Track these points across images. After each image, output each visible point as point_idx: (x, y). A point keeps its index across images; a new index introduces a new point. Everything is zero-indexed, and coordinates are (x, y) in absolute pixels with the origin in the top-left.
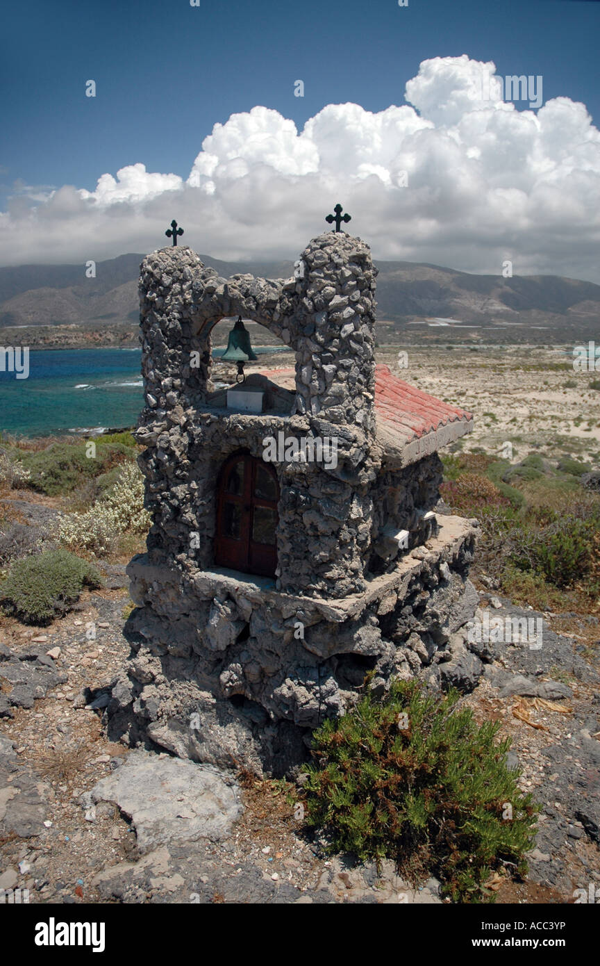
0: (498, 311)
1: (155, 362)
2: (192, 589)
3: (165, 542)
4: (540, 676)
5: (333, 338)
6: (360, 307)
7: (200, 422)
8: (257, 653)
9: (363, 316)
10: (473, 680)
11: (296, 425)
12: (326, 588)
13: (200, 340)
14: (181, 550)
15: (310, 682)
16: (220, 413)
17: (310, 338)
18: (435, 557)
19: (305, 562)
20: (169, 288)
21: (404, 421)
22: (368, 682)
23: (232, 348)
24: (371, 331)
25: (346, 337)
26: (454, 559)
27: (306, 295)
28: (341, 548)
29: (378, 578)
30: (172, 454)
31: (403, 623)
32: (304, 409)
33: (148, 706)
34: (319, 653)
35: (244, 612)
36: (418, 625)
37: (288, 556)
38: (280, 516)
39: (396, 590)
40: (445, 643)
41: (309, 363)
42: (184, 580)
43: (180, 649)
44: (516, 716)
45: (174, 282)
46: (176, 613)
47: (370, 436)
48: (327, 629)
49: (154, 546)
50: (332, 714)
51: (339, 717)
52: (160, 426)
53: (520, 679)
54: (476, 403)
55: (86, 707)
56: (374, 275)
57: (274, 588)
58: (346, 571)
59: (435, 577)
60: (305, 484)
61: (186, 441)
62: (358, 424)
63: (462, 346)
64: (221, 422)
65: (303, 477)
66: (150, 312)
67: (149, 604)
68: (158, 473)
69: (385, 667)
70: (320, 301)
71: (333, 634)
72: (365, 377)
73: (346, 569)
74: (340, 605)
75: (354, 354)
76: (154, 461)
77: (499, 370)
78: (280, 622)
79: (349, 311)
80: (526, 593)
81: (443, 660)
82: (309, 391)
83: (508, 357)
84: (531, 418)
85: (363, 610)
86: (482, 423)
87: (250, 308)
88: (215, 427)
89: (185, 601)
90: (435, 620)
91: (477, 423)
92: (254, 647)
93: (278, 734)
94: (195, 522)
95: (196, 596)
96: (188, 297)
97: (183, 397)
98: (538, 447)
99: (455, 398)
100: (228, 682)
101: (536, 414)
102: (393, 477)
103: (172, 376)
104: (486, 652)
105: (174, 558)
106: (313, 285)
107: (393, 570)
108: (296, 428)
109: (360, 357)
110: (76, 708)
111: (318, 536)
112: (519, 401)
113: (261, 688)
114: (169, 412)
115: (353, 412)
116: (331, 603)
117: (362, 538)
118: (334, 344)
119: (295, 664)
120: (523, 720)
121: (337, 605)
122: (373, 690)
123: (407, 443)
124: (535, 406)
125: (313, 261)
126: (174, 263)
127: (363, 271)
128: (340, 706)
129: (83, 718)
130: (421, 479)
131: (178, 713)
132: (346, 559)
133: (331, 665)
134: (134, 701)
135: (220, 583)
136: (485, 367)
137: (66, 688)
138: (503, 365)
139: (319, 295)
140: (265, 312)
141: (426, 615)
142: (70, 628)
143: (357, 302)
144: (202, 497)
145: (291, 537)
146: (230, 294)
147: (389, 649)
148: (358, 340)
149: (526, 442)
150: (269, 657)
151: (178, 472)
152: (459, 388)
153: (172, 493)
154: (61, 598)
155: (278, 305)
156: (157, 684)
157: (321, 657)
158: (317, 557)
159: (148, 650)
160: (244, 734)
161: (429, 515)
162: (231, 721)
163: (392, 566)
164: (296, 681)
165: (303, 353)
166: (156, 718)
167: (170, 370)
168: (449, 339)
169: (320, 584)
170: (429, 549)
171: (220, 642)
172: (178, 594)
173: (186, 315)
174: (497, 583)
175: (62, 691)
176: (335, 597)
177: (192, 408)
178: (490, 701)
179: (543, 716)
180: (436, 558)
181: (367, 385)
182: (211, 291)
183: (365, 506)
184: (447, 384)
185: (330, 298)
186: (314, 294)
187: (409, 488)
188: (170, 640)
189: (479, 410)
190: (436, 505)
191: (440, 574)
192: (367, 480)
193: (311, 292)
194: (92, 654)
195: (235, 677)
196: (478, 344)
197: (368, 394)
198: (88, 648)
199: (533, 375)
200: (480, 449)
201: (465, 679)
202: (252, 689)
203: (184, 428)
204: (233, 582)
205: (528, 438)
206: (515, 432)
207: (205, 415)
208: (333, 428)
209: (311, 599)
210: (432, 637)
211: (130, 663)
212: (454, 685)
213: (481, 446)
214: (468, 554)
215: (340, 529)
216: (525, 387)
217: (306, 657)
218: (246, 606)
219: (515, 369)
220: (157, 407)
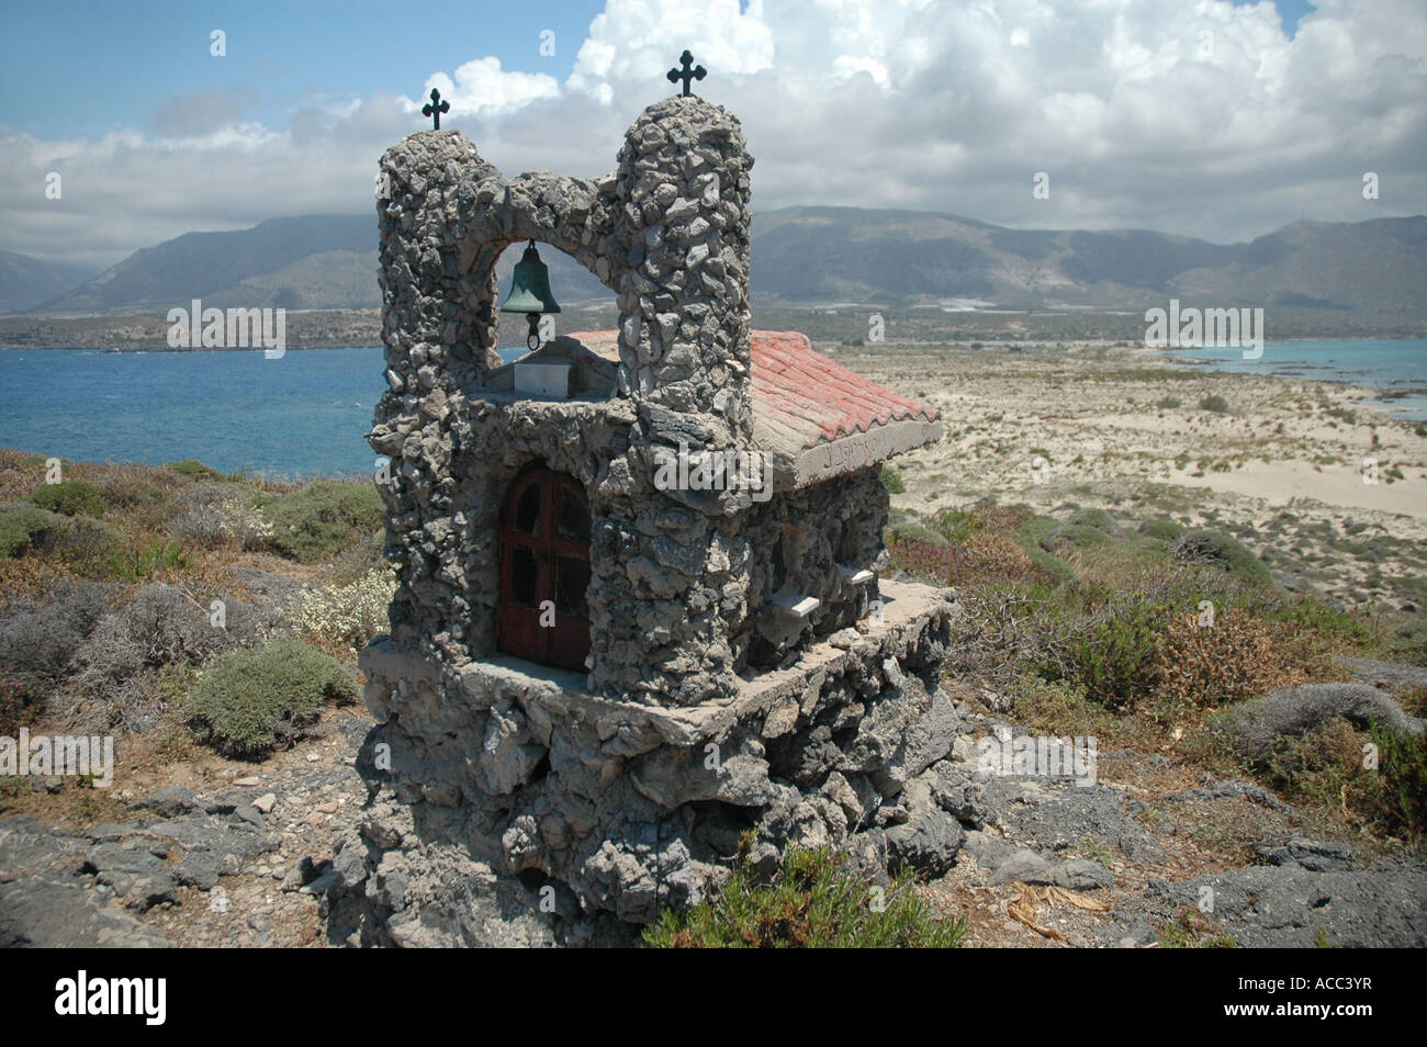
0: (1054, 288)
1: (400, 317)
2: (457, 691)
3: (417, 614)
4: (1062, 852)
5: (674, 269)
6: (717, 216)
7: (469, 414)
8: (560, 799)
9: (725, 232)
10: (945, 855)
11: (614, 414)
12: (666, 688)
13: (472, 282)
14: (441, 627)
15: (642, 847)
16: (500, 398)
17: (637, 269)
18: (871, 646)
19: (631, 644)
20: (421, 196)
21: (808, 414)
22: (746, 850)
23: (518, 290)
24: (739, 257)
25: (695, 267)
26: (910, 652)
27: (629, 198)
28: (691, 621)
29: (764, 677)
30: (425, 468)
31: (813, 754)
32: (628, 388)
33: (388, 886)
34: (659, 799)
35: (539, 729)
36: (841, 760)
37: (605, 634)
38: (593, 568)
39: (797, 697)
40: (898, 794)
41: (636, 311)
42: (446, 676)
43: (443, 793)
44: (1013, 916)
45: (430, 187)
46: (436, 731)
47: (739, 432)
48: (671, 758)
49: (400, 621)
50: (678, 902)
51: (689, 906)
52: (408, 423)
53: (1026, 856)
54: (1018, 433)
55: (303, 890)
56: (743, 166)
57: (584, 689)
58: (701, 661)
59: (875, 681)
60: (630, 513)
61: (448, 446)
62: (717, 413)
63: (996, 343)
64: (500, 413)
65: (626, 500)
66: (392, 236)
67: (395, 717)
68: (404, 499)
69: (777, 826)
70: (652, 208)
71: (680, 768)
72: (730, 334)
73: (701, 657)
74: (689, 717)
75: (709, 295)
76: (399, 481)
77: (1055, 381)
78: (596, 745)
79: (701, 223)
80: (1052, 717)
81: (893, 821)
82: (637, 358)
83: (1068, 360)
84: (1106, 456)
85: (732, 727)
86: (1029, 464)
87: (545, 225)
88: (492, 421)
89: (450, 713)
90: (874, 752)
91: (1021, 465)
92: (553, 788)
93: (594, 935)
94: (462, 580)
95: (466, 704)
96: (452, 210)
97: (446, 375)
98: (1117, 503)
99: (985, 426)
100: (513, 848)
101: (1114, 451)
102: (790, 508)
103: (427, 340)
104: (970, 810)
105: (430, 639)
106: (642, 181)
107: (793, 665)
108: (614, 418)
109: (720, 303)
110: (285, 891)
111: (652, 600)
112: (1087, 429)
113: (568, 857)
114: (422, 400)
115: (707, 391)
116: (674, 713)
117: (730, 606)
118: (675, 278)
119: (620, 816)
120: (1024, 923)
121: (683, 716)
122: (754, 866)
123: (806, 447)
124: (1113, 438)
125: (641, 143)
126: (430, 155)
127: (724, 158)
128: (693, 890)
129: (295, 907)
130: (846, 515)
131: (436, 898)
132: (700, 639)
133: (683, 820)
134: (368, 877)
135: (500, 681)
136: (1033, 376)
137: (275, 858)
138: (1062, 372)
139: (650, 199)
140: (568, 229)
141: (858, 744)
142: (298, 765)
143: (714, 209)
144: (474, 538)
145: (610, 603)
146: (513, 203)
147: (785, 796)
148: (716, 272)
149: (1098, 495)
150: (579, 805)
151: (436, 497)
152: (992, 410)
153: (426, 531)
154: (287, 716)
155: (589, 218)
156: (406, 850)
157: (662, 806)
158: (651, 635)
159: (392, 793)
160: (541, 934)
161: (862, 575)
162: (521, 913)
163: (790, 658)
164: (620, 846)
165: (627, 296)
166: (401, 906)
167: (423, 330)
168: (977, 331)
169: (657, 681)
170: (862, 633)
171: (502, 780)
172: (438, 699)
173: (449, 241)
174: (1006, 702)
175: (269, 864)
176: (682, 704)
177: (458, 392)
178: (973, 891)
179: (1060, 917)
180: (873, 649)
181: (734, 348)
182: (487, 199)
183: (735, 554)
184: (973, 403)
185: (668, 202)
186: (643, 197)
187: (824, 531)
188: (427, 778)
189: (1023, 444)
190: (875, 560)
191: (884, 676)
192: (735, 508)
193: (637, 193)
194: (327, 807)
195: (525, 838)
196: (1022, 339)
197: (735, 363)
198: (322, 796)
199: (1109, 388)
200: (1025, 506)
201: (931, 854)
202: (553, 859)
203: (446, 426)
204: (521, 679)
205: (1102, 489)
206: (1081, 479)
207: (476, 403)
208: (671, 417)
209: (641, 707)
210: (872, 782)
211: (365, 814)
212: (911, 863)
213: (1025, 502)
214: (936, 646)
215: (689, 588)
216: (1098, 408)
217: (639, 805)
218: (541, 718)
219: (1081, 379)
220: (403, 391)
